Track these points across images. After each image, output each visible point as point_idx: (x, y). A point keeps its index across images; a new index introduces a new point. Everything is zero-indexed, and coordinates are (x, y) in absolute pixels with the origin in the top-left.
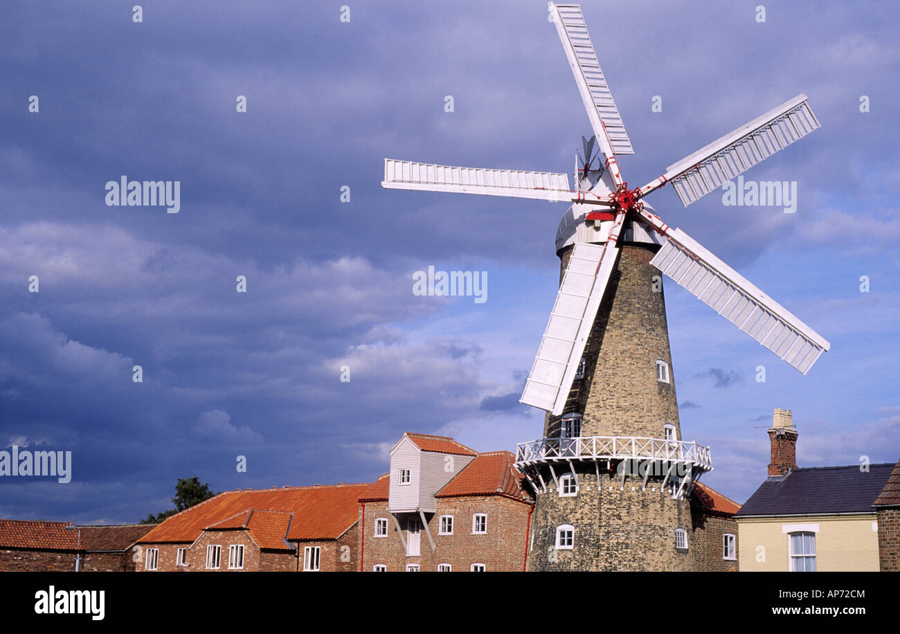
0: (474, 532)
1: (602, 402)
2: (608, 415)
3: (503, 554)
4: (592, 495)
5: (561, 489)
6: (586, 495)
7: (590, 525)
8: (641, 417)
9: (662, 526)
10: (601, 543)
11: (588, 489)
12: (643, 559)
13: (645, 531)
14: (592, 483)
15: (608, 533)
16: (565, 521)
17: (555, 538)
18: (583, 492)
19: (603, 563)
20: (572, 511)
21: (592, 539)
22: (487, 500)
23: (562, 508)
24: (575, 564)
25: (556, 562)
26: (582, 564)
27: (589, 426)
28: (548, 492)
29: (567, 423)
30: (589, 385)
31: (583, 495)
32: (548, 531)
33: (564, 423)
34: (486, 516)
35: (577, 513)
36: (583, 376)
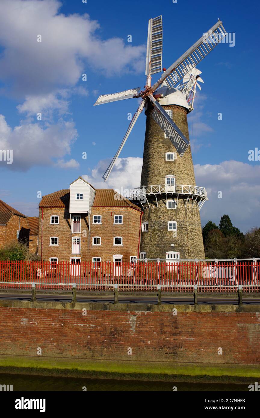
0: (115, 223)
1: (182, 172)
4: (183, 209)
5: (167, 206)
6: (181, 209)
7: (183, 221)
8: (193, 179)
10: (188, 228)
11: (181, 207)
14: (182, 204)
15: (190, 224)
16: (172, 219)
17: (167, 226)
18: (179, 208)
19: (189, 237)
20: (175, 215)
21: (185, 227)
22: (123, 209)
23: (170, 214)
24: (179, 237)
25: (169, 236)
26: (182, 237)
27: (179, 181)
28: (160, 207)
29: (167, 179)
30: (177, 164)
31: (179, 209)
32: (162, 223)
33: (166, 179)
34: (122, 216)
35: (177, 216)
36: (173, 160)
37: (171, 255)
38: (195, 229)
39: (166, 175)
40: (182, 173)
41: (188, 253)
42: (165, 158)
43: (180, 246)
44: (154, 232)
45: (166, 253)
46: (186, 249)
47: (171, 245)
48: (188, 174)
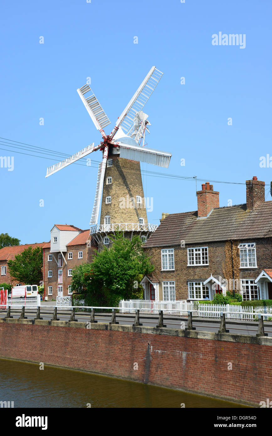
0: (79, 258)
1: (117, 211)
2: (119, 216)
8: (130, 216)
22: (82, 246)
27: (113, 220)
28: (100, 243)
33: (105, 219)
34: (82, 252)
36: (111, 202)
39: (105, 216)
40: (116, 213)
42: (105, 201)
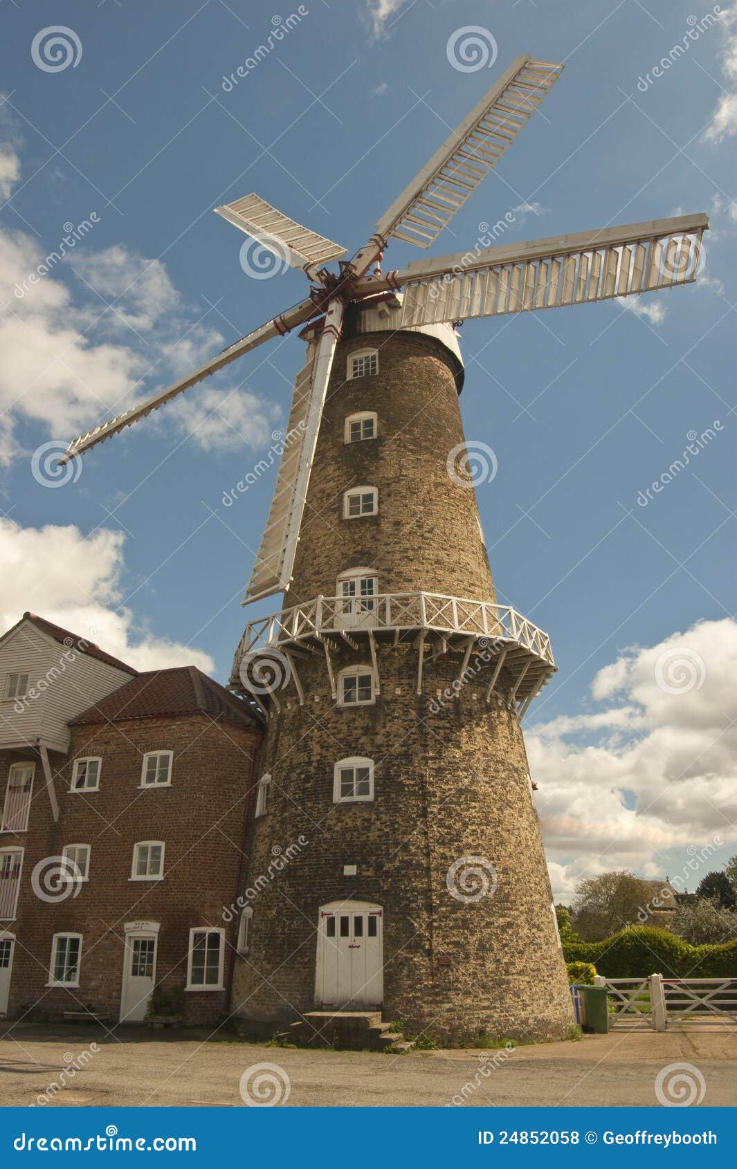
0: (145, 784)
1: (410, 553)
2: (424, 573)
3: (203, 823)
4: (406, 702)
5: (339, 697)
6: (395, 701)
7: (406, 755)
9: (516, 765)
10: (429, 788)
11: (398, 692)
12: (500, 822)
13: (497, 771)
14: (403, 681)
15: (440, 771)
16: (352, 749)
17: (331, 783)
18: (389, 697)
19: (435, 828)
20: (367, 731)
21: (412, 782)
22: (175, 726)
23: (344, 727)
24: (379, 830)
25: (337, 828)
26: (394, 831)
27: (392, 588)
28: (309, 702)
29: (345, 586)
30: (386, 526)
31: (388, 703)
32: (313, 770)
33: (340, 586)
34: (171, 753)
35: (377, 734)
36: (375, 512)
37: (345, 921)
38: (475, 793)
39: (339, 572)
40: (407, 557)
41: (431, 909)
42: (339, 509)
43: (387, 874)
44: (282, 815)
45: (323, 909)
46: (413, 890)
47: (342, 870)
48: (437, 562)
